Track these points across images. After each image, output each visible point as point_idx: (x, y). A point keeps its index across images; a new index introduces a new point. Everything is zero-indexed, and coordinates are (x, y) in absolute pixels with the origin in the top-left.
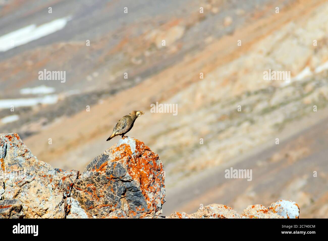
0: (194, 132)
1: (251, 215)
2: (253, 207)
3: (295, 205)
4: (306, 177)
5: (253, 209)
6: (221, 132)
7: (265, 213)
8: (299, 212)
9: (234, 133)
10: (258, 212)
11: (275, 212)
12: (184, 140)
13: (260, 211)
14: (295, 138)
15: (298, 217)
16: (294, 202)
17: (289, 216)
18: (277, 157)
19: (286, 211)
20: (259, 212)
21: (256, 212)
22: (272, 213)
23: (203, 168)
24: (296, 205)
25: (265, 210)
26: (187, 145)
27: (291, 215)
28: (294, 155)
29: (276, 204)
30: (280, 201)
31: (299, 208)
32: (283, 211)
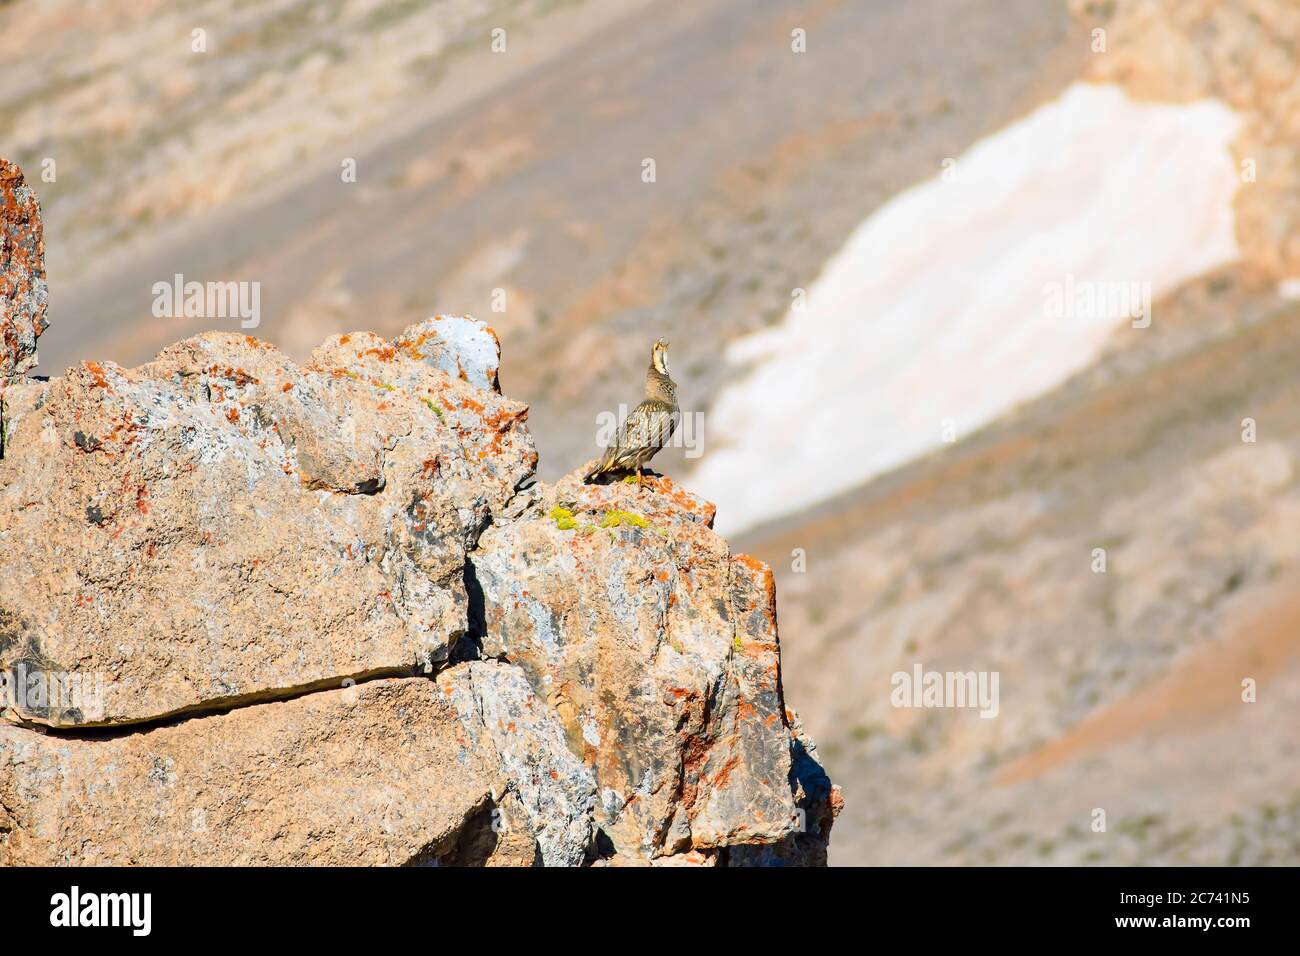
0: (144, 91)
1: (337, 368)
2: (344, 340)
3: (485, 332)
4: (520, 236)
5: (344, 349)
6: (232, 88)
7: (384, 360)
8: (499, 355)
9: (278, 92)
10: (360, 356)
11: (420, 355)
12: (106, 118)
13: (367, 353)
14: (481, 106)
15: (497, 373)
16: (483, 323)
17: (463, 369)
18: (421, 171)
19: (453, 353)
20: (365, 357)
21: (354, 356)
22: (408, 361)
23: (175, 213)
24: (488, 330)
25: (386, 350)
26: (118, 134)
27: (471, 366)
28: (481, 163)
29: (421, 329)
30: (433, 319)
31: (498, 343)
32: (444, 352)
